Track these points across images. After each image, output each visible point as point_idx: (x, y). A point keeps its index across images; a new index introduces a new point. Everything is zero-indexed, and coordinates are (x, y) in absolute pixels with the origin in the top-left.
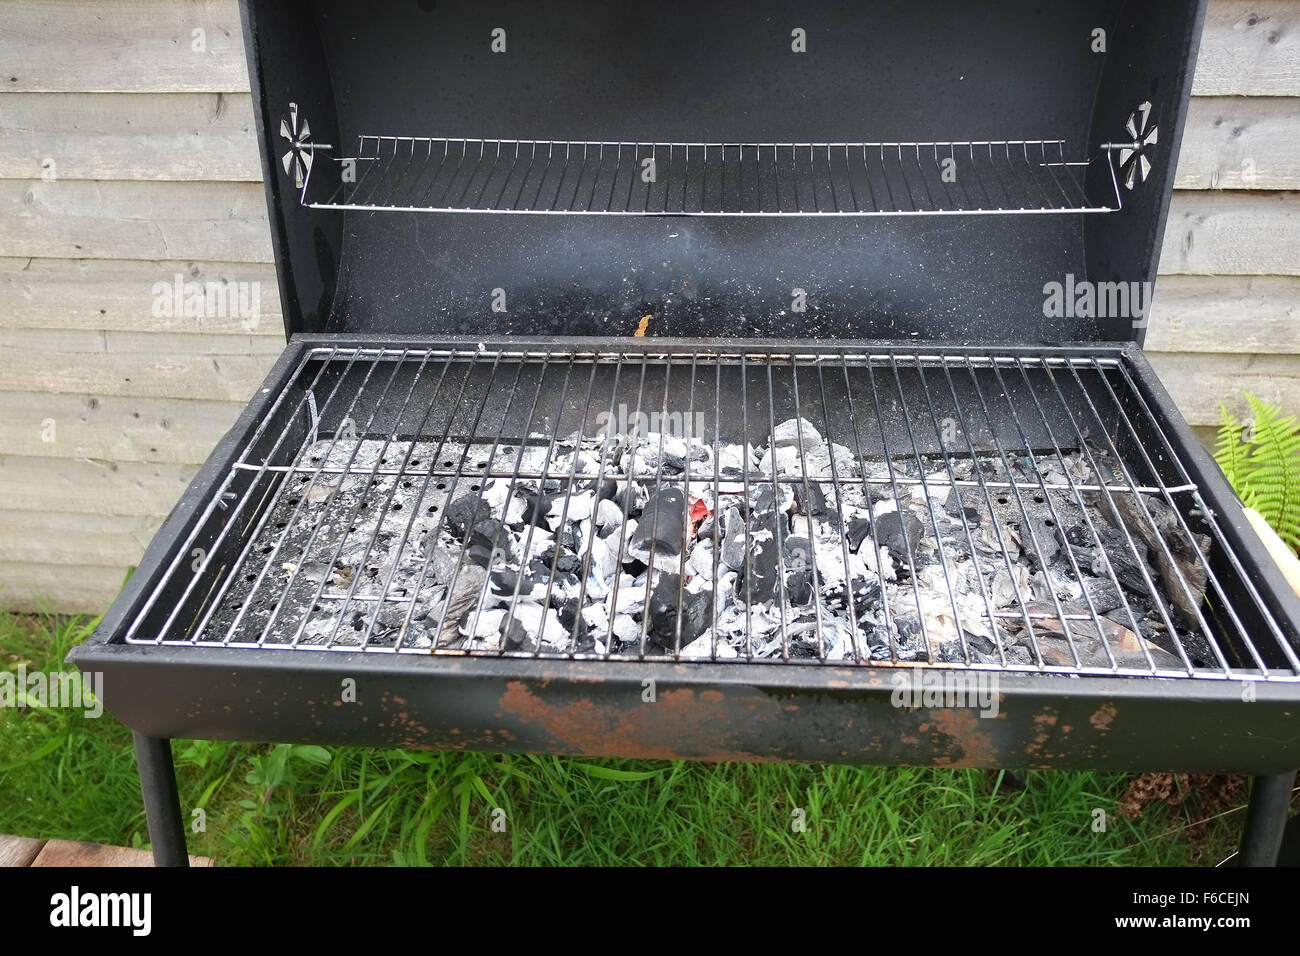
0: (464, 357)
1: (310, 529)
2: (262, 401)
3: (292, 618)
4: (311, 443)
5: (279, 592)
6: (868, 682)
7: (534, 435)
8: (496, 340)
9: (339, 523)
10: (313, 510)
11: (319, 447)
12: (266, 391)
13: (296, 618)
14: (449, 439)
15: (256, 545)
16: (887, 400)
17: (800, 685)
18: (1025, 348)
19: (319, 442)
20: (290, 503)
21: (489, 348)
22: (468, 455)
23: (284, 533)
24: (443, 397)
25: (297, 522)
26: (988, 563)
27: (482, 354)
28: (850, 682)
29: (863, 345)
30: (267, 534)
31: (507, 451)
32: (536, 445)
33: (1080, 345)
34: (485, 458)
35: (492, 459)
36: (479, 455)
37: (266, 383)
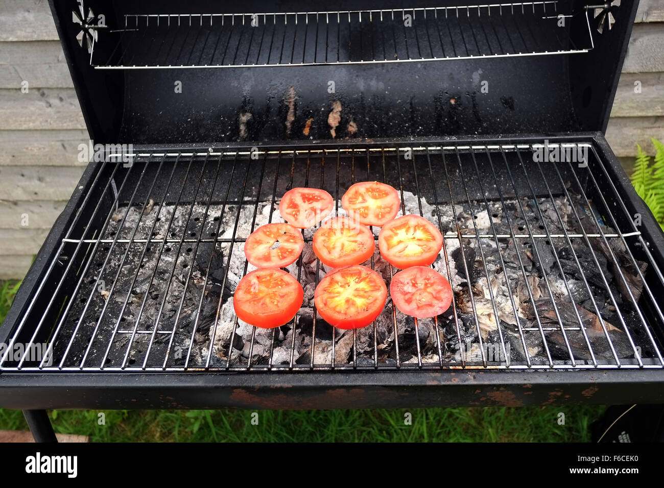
0: (201, 156)
1: (117, 267)
2: (78, 195)
3: (109, 327)
4: (114, 210)
5: (100, 310)
6: (451, 381)
7: (246, 199)
8: (220, 146)
9: (134, 262)
10: (118, 254)
11: (120, 212)
12: (81, 187)
13: (111, 326)
14: (196, 203)
15: (86, 279)
16: (453, 170)
17: (410, 384)
18: (535, 138)
19: (120, 209)
20: (104, 250)
21: (215, 151)
22: (208, 213)
23: (102, 270)
24: (191, 178)
25: (109, 262)
26: (514, 273)
27: (211, 154)
28: (439, 381)
29: (439, 140)
30: (91, 271)
31: (231, 209)
32: (248, 204)
33: (568, 135)
34: (219, 214)
35: (222, 214)
36: (214, 213)
37: (81, 183)
